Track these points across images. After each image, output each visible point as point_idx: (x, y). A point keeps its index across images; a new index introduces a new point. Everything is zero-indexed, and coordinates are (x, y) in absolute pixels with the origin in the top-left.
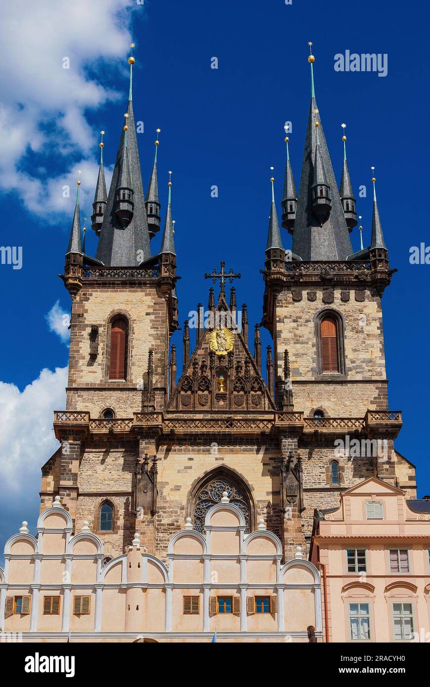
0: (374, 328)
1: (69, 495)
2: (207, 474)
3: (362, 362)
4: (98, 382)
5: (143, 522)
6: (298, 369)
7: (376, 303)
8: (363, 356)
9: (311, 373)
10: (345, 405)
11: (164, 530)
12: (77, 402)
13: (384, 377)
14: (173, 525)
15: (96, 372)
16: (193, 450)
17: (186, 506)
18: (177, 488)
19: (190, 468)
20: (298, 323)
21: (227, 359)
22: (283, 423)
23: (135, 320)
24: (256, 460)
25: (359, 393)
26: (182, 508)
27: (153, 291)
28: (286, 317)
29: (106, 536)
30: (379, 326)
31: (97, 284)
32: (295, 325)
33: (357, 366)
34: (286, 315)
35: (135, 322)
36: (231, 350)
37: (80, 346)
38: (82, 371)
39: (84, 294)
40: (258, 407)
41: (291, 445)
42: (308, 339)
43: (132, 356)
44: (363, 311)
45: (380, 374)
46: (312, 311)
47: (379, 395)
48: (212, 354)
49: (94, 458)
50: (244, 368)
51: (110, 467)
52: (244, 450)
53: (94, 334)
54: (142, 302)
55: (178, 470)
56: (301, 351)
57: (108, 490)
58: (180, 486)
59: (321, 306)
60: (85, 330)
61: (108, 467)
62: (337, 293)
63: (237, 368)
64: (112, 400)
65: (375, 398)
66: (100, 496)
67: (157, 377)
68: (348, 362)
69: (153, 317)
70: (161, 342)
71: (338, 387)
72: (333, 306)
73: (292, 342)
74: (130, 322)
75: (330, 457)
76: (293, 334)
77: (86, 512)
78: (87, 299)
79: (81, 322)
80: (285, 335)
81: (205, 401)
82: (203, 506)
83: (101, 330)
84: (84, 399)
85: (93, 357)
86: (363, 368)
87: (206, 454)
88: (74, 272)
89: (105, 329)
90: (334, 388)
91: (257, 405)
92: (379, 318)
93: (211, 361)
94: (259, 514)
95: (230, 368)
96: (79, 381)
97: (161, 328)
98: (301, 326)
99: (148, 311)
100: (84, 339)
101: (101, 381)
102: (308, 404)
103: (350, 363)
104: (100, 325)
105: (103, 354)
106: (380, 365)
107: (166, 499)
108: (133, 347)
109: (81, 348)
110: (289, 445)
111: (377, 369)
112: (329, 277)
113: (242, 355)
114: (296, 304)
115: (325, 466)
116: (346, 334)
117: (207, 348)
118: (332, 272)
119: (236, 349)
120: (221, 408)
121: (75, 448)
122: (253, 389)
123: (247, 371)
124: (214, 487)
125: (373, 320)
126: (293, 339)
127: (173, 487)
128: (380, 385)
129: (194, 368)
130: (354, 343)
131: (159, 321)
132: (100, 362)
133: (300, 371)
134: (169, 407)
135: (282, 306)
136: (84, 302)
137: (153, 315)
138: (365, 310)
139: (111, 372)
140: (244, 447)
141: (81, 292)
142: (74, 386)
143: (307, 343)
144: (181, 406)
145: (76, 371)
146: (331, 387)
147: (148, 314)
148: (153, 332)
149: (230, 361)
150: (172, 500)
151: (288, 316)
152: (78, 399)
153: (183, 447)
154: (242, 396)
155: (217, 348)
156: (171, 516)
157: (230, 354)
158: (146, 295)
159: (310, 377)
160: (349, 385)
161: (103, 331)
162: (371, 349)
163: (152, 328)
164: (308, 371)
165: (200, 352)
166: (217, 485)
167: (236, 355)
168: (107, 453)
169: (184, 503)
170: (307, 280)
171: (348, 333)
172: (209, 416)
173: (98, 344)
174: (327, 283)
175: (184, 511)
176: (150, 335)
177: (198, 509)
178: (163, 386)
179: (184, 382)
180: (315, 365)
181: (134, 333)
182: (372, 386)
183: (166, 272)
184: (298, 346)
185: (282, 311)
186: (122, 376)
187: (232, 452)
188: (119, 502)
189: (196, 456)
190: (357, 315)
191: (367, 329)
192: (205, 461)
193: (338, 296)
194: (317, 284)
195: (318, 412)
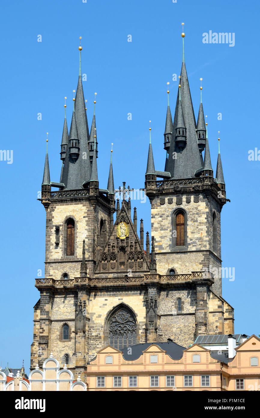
0: (203, 218)
1: (44, 323)
2: (114, 308)
3: (196, 240)
4: (60, 258)
5: (79, 337)
6: (162, 245)
7: (205, 203)
8: (197, 236)
9: (169, 248)
10: (186, 266)
11: (93, 339)
12: (50, 270)
13: (208, 248)
14: (97, 336)
15: (59, 253)
16: (107, 295)
17: (103, 326)
18: (100, 316)
19: (106, 305)
20: (163, 218)
21: (126, 241)
22: (148, 281)
23: (78, 221)
24: (139, 299)
25: (194, 258)
26: (102, 327)
27: (87, 203)
28: (156, 215)
29: (66, 343)
30: (206, 217)
31: (58, 201)
32: (160, 219)
33: (193, 242)
34: (156, 213)
35: (78, 222)
36: (127, 236)
37: (51, 238)
38: (52, 252)
39: (52, 208)
40: (141, 268)
41: (153, 292)
42: (168, 227)
43: (77, 242)
44: (197, 208)
45: (205, 246)
46: (170, 210)
47: (204, 259)
48: (117, 238)
49: (59, 301)
50: (134, 246)
51: (67, 305)
52: (133, 294)
53: (57, 231)
54: (81, 210)
55: (100, 306)
56: (164, 235)
57: (66, 318)
58: (101, 315)
59: (175, 207)
60: (53, 228)
61: (66, 306)
62: (184, 198)
63: (131, 246)
64: (67, 268)
65: (202, 261)
66: (62, 321)
67: (89, 254)
68: (188, 240)
69: (87, 219)
70: (91, 233)
71: (183, 255)
72: (182, 206)
73: (159, 230)
74: (76, 223)
75: (177, 296)
76: (159, 225)
77: (56, 330)
78: (53, 210)
79: (51, 224)
80: (156, 225)
81: (113, 266)
82: (114, 325)
83: (61, 228)
84: (54, 268)
85: (57, 244)
86: (197, 243)
87: (114, 297)
88: (45, 196)
89: (63, 227)
90: (181, 256)
91: (140, 267)
92: (207, 212)
93: (118, 243)
94: (140, 329)
95: (127, 247)
96: (51, 258)
97: (91, 225)
98: (164, 219)
99: (85, 215)
100: (52, 233)
101: (62, 257)
102: (167, 266)
103: (189, 240)
104: (60, 225)
105: (62, 242)
106: (206, 241)
107: (94, 322)
108: (77, 237)
109: (51, 239)
110: (152, 292)
111: (204, 243)
112: (178, 189)
113: (133, 238)
114: (162, 206)
115: (174, 301)
116: (188, 223)
117: (115, 235)
118: (180, 186)
119: (131, 235)
120: (122, 270)
121: (47, 298)
122: (138, 258)
123: (136, 248)
124: (119, 314)
125: (203, 213)
126: (160, 228)
127: (97, 316)
128: (205, 253)
129: (109, 247)
130: (192, 228)
131: (90, 221)
132: (61, 247)
133: (163, 247)
134: (96, 271)
135: (154, 208)
136: (52, 212)
137: (87, 217)
138: (199, 208)
139: (66, 254)
140: (133, 292)
141: (50, 207)
142: (48, 261)
143: (167, 230)
144: (102, 270)
145: (49, 252)
146: (179, 256)
147: (84, 217)
148: (87, 228)
149: (127, 243)
150: (97, 322)
151: (157, 214)
152: (50, 268)
153: (102, 293)
154: (133, 262)
155: (120, 235)
156: (97, 332)
157: (127, 238)
158: (83, 206)
159: (168, 250)
160: (189, 254)
161: (62, 229)
162: (201, 231)
163: (86, 225)
164: (167, 247)
165: (112, 237)
166: (121, 313)
167: (130, 238)
168: (65, 298)
169: (103, 324)
170: (167, 192)
171: (189, 223)
172: (116, 275)
173: (60, 237)
174: (178, 193)
175: (103, 329)
176: (86, 229)
177: (111, 326)
178: (92, 259)
179: (103, 256)
180: (171, 243)
181: (77, 229)
182: (200, 254)
183: (92, 193)
184: (162, 232)
185: (154, 211)
186: (72, 253)
187: (127, 295)
188: (71, 324)
189: (109, 298)
190: (194, 211)
191: (200, 219)
192: (114, 301)
193: (184, 200)
194: (172, 194)
195: (172, 271)
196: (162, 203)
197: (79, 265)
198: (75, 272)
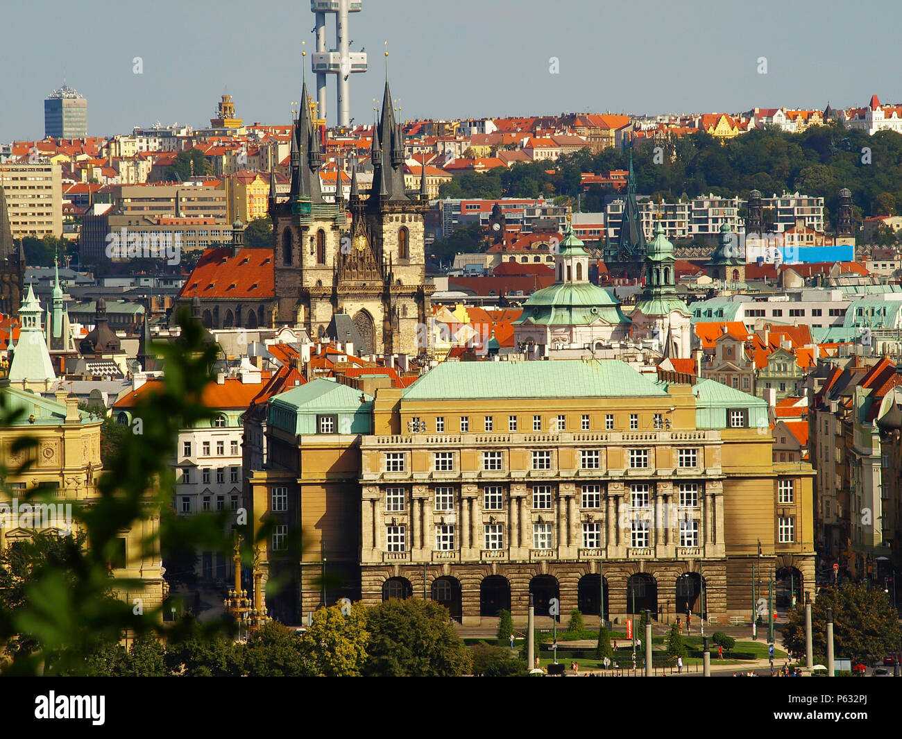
0: (421, 236)
2: (359, 311)
3: (415, 254)
4: (314, 266)
7: (422, 222)
8: (416, 251)
10: (409, 277)
12: (307, 276)
13: (424, 262)
15: (313, 261)
21: (362, 252)
23: (327, 232)
24: (377, 305)
25: (414, 271)
28: (387, 230)
30: (423, 235)
32: (390, 235)
33: (413, 256)
35: (328, 234)
36: (364, 248)
38: (307, 260)
42: (395, 242)
43: (326, 252)
45: (422, 261)
46: (397, 227)
47: (422, 271)
48: (357, 250)
49: (315, 305)
50: (370, 257)
52: (373, 301)
55: (347, 310)
56: (393, 249)
57: (321, 320)
59: (401, 224)
60: (307, 238)
61: (321, 310)
62: (408, 216)
63: (367, 257)
64: (320, 275)
65: (420, 273)
66: (319, 324)
69: (334, 231)
70: (338, 244)
71: (406, 268)
72: (405, 224)
73: (389, 244)
74: (325, 233)
75: (403, 303)
76: (389, 240)
77: (315, 331)
79: (306, 234)
80: (386, 240)
81: (355, 275)
82: (355, 326)
83: (314, 238)
84: (310, 275)
85: (312, 253)
86: (416, 258)
87: (355, 303)
89: (316, 237)
91: (375, 277)
92: (423, 231)
93: (357, 254)
94: (377, 331)
95: (364, 258)
96: (307, 265)
97: (337, 237)
98: (393, 235)
100: (307, 243)
101: (316, 265)
102: (395, 277)
103: (411, 255)
104: (314, 236)
105: (315, 251)
106: (422, 256)
108: (327, 247)
109: (306, 248)
111: (421, 258)
112: (404, 209)
113: (369, 251)
114: (391, 223)
115: (401, 307)
116: (410, 240)
117: (355, 247)
119: (367, 248)
120: (361, 279)
122: (373, 268)
123: (371, 259)
125: (421, 232)
126: (389, 242)
128: (422, 266)
129: (351, 258)
130: (413, 244)
131: (337, 233)
132: (314, 256)
134: (341, 278)
135: (385, 225)
138: (418, 226)
139: (318, 262)
140: (373, 299)
142: (305, 268)
143: (395, 245)
144: (346, 278)
145: (305, 260)
146: (404, 268)
147: (332, 229)
149: (364, 254)
153: (349, 300)
154: (369, 272)
155: (359, 247)
157: (364, 250)
160: (411, 267)
162: (419, 248)
163: (334, 237)
164: (395, 259)
165: (353, 249)
166: (362, 317)
167: (367, 251)
172: (357, 283)
173: (313, 246)
174: (405, 212)
176: (333, 241)
178: (339, 268)
180: (397, 256)
181: (327, 239)
182: (419, 267)
183: (341, 207)
184: (391, 246)
185: (384, 227)
186: (325, 262)
187: (367, 301)
188: (325, 326)
189: (353, 303)
190: (415, 229)
191: (418, 237)
192: (358, 306)
193: (407, 218)
194: (400, 213)
195: (399, 281)
196: (391, 220)
197: (331, 274)
198: (328, 283)
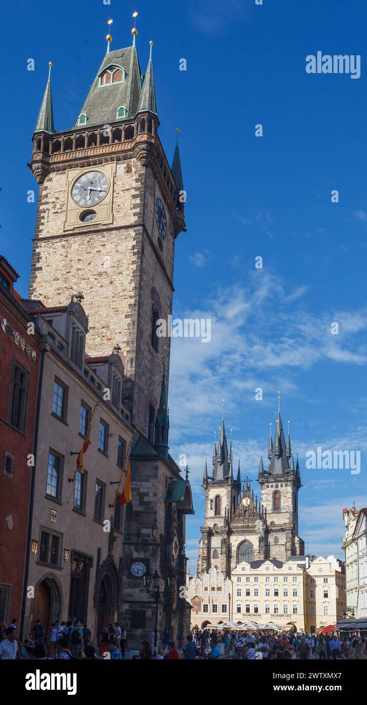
0: (290, 495)
1: (205, 550)
2: (241, 542)
3: (286, 506)
5: (223, 556)
7: (290, 487)
8: (286, 504)
10: (280, 520)
11: (230, 558)
12: (207, 522)
14: (233, 556)
15: (212, 513)
16: (238, 535)
18: (234, 546)
19: (237, 540)
22: (260, 527)
24: (254, 537)
25: (284, 516)
27: (227, 487)
29: (216, 559)
31: (212, 487)
32: (266, 496)
33: (284, 507)
38: (208, 513)
40: (256, 521)
41: (262, 534)
42: (270, 500)
43: (221, 508)
45: (291, 510)
46: (272, 491)
47: (290, 516)
48: (243, 506)
49: (213, 538)
51: (216, 541)
52: (252, 535)
53: (212, 501)
54: (224, 491)
55: (234, 541)
56: (268, 504)
57: (216, 547)
59: (274, 489)
60: (209, 501)
62: (280, 484)
63: (250, 510)
64: (216, 521)
66: (214, 548)
67: (228, 514)
70: (229, 503)
71: (278, 514)
72: (278, 489)
74: (221, 498)
75: (275, 535)
78: (209, 491)
79: (208, 498)
80: (264, 499)
81: (241, 520)
82: (241, 550)
84: (209, 521)
85: (211, 509)
86: (286, 508)
87: (241, 536)
88: (205, 484)
92: (291, 492)
93: (244, 508)
94: (256, 553)
95: (248, 510)
96: (208, 516)
97: (229, 499)
98: (268, 496)
100: (208, 503)
101: (213, 516)
102: (270, 520)
103: (282, 507)
104: (213, 499)
105: (214, 508)
106: (291, 507)
108: (221, 505)
109: (208, 506)
113: (252, 506)
114: (267, 489)
115: (274, 538)
117: (242, 504)
118: (278, 478)
120: (246, 522)
121: (206, 536)
122: (255, 516)
123: (253, 511)
125: (289, 493)
126: (266, 500)
128: (290, 513)
129: (239, 511)
130: (283, 500)
131: (228, 497)
132: (213, 510)
133: (268, 510)
134: (232, 523)
135: (263, 490)
137: (227, 495)
138: (287, 489)
139: (216, 514)
140: (251, 533)
141: (207, 489)
142: (206, 517)
144: (235, 522)
146: (276, 515)
147: (225, 495)
149: (248, 508)
150: (232, 549)
151: (265, 493)
153: (235, 534)
154: (252, 518)
155: (245, 504)
156: (232, 554)
157: (249, 505)
158: (225, 489)
159: (270, 512)
160: (281, 514)
161: (214, 501)
162: (288, 502)
163: (226, 499)
164: (270, 510)
165: (240, 505)
166: (245, 544)
168: (215, 536)
169: (236, 550)
170: (270, 481)
171: (282, 497)
172: (243, 525)
173: (212, 505)
174: (276, 481)
175: (236, 552)
176: (226, 501)
178: (230, 516)
179: (236, 515)
180: (272, 508)
181: (221, 501)
182: (288, 514)
183: (230, 482)
184: (267, 502)
185: (263, 492)
186: (219, 514)
187: (248, 535)
188: (219, 551)
189: (238, 537)
190: (285, 492)
191: (288, 496)
192: (241, 538)
193: (279, 485)
194: (273, 482)
195: (272, 523)
196: (268, 487)
197: (223, 520)
198: (221, 523)
